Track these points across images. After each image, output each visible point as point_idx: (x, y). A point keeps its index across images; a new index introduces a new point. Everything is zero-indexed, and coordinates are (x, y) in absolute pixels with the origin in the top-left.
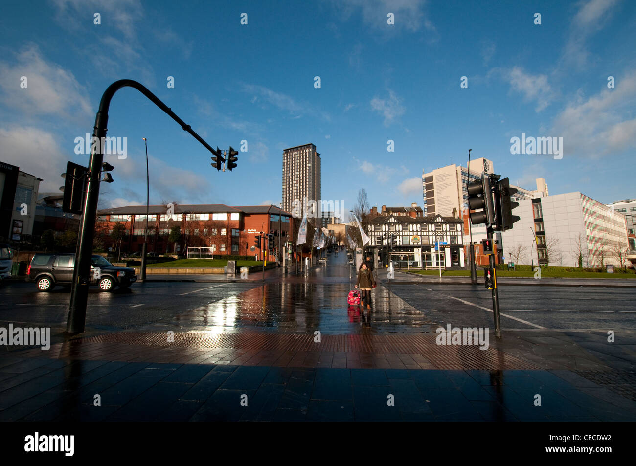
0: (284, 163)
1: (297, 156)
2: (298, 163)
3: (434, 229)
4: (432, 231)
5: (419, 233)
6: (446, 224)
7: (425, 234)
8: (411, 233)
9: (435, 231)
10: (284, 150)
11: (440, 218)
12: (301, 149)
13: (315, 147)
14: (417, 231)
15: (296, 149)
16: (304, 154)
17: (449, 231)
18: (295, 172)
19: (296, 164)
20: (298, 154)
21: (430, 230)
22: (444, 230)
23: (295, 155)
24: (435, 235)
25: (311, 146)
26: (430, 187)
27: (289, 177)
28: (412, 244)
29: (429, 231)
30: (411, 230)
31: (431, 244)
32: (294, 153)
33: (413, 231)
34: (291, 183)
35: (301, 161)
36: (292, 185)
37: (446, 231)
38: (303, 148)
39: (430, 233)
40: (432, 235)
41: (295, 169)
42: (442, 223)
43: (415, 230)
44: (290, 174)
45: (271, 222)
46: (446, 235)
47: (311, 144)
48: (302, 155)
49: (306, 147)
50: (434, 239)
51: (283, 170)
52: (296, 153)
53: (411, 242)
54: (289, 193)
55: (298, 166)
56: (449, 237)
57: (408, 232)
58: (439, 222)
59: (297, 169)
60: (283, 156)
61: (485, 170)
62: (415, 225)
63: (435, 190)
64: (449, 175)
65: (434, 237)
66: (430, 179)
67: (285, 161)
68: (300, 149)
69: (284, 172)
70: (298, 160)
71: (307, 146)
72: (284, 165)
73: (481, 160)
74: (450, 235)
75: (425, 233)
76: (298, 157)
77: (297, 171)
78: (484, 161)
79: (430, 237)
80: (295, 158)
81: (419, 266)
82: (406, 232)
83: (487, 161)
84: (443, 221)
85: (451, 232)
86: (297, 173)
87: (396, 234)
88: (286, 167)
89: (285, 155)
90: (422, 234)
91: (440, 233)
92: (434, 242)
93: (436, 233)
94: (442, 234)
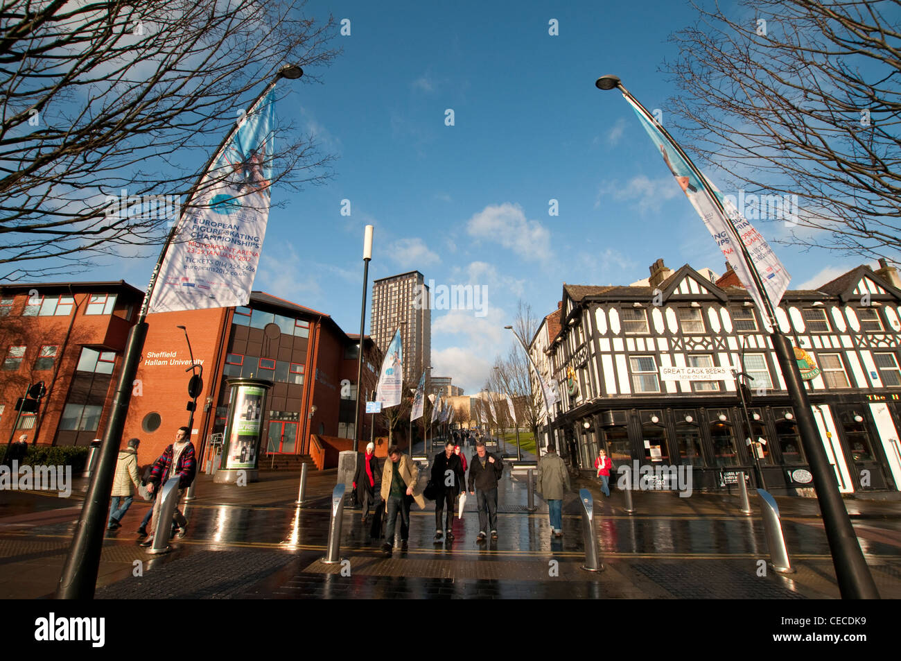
0: (374, 301)
1: (394, 289)
2: (395, 300)
3: (855, 325)
4: (850, 332)
5: (804, 342)
7: (827, 345)
9: (864, 333)
10: (375, 282)
11: (871, 284)
12: (401, 279)
13: (423, 276)
14: (794, 333)
15: (394, 278)
16: (406, 287)
18: (390, 314)
19: (393, 302)
20: (395, 286)
21: (842, 327)
22: (897, 328)
23: (392, 287)
24: (868, 348)
25: (416, 275)
27: (382, 321)
29: (838, 333)
31: (862, 384)
32: (390, 286)
34: (383, 331)
35: (401, 296)
36: (385, 333)
38: (404, 277)
39: (847, 341)
40: (857, 349)
41: (390, 310)
42: (881, 302)
43: (785, 327)
44: (383, 317)
45: (234, 326)
47: (416, 272)
48: (401, 287)
49: (408, 276)
50: (871, 367)
51: (373, 311)
52: (393, 285)
55: (395, 305)
57: (760, 338)
59: (395, 309)
60: (374, 290)
62: (779, 312)
65: (866, 356)
67: (376, 297)
68: (399, 279)
69: (374, 313)
70: (395, 295)
71: (411, 274)
72: (374, 304)
75: (825, 339)
76: (395, 291)
77: (394, 313)
79: (852, 356)
80: (391, 292)
82: (751, 338)
84: (881, 291)
86: (393, 315)
87: (713, 343)
88: (376, 306)
89: (377, 288)
90: (818, 345)
91: (883, 341)
92: (875, 379)
93: (868, 341)
94: (893, 345)
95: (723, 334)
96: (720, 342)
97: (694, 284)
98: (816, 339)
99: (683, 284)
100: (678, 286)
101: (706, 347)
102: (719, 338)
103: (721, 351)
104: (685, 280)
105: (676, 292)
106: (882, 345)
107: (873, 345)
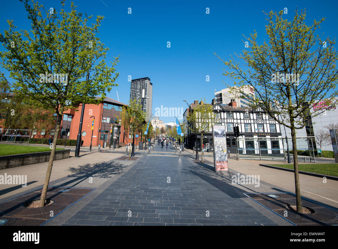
3: (255, 118)
5: (242, 121)
6: (265, 113)
7: (248, 122)
8: (235, 121)
9: (257, 120)
10: (132, 80)
14: (240, 119)
18: (137, 93)
19: (138, 89)
20: (139, 83)
21: (252, 118)
22: (264, 119)
27: (134, 95)
30: (235, 118)
31: (253, 131)
32: (137, 82)
33: (237, 119)
35: (141, 87)
37: (266, 120)
38: (143, 79)
39: (252, 121)
40: (254, 123)
41: (137, 91)
42: (262, 113)
45: (104, 109)
46: (266, 123)
48: (142, 83)
50: (256, 127)
56: (268, 125)
57: (232, 120)
58: (260, 111)
59: (139, 91)
60: (131, 84)
62: (238, 114)
63: (223, 101)
65: (256, 125)
67: (132, 86)
68: (141, 80)
69: (131, 93)
71: (145, 78)
72: (131, 89)
76: (139, 85)
77: (139, 93)
79: (252, 125)
82: (230, 120)
84: (263, 110)
85: (270, 121)
87: (221, 121)
90: (245, 122)
91: (261, 122)
92: (256, 130)
93: (257, 122)
94: (262, 123)
95: (224, 119)
96: (223, 121)
97: (219, 107)
98: (245, 121)
99: (216, 107)
100: (215, 107)
101: (220, 122)
102: (223, 120)
103: (223, 123)
104: (217, 106)
105: (214, 109)
106: (260, 123)
107: (258, 123)
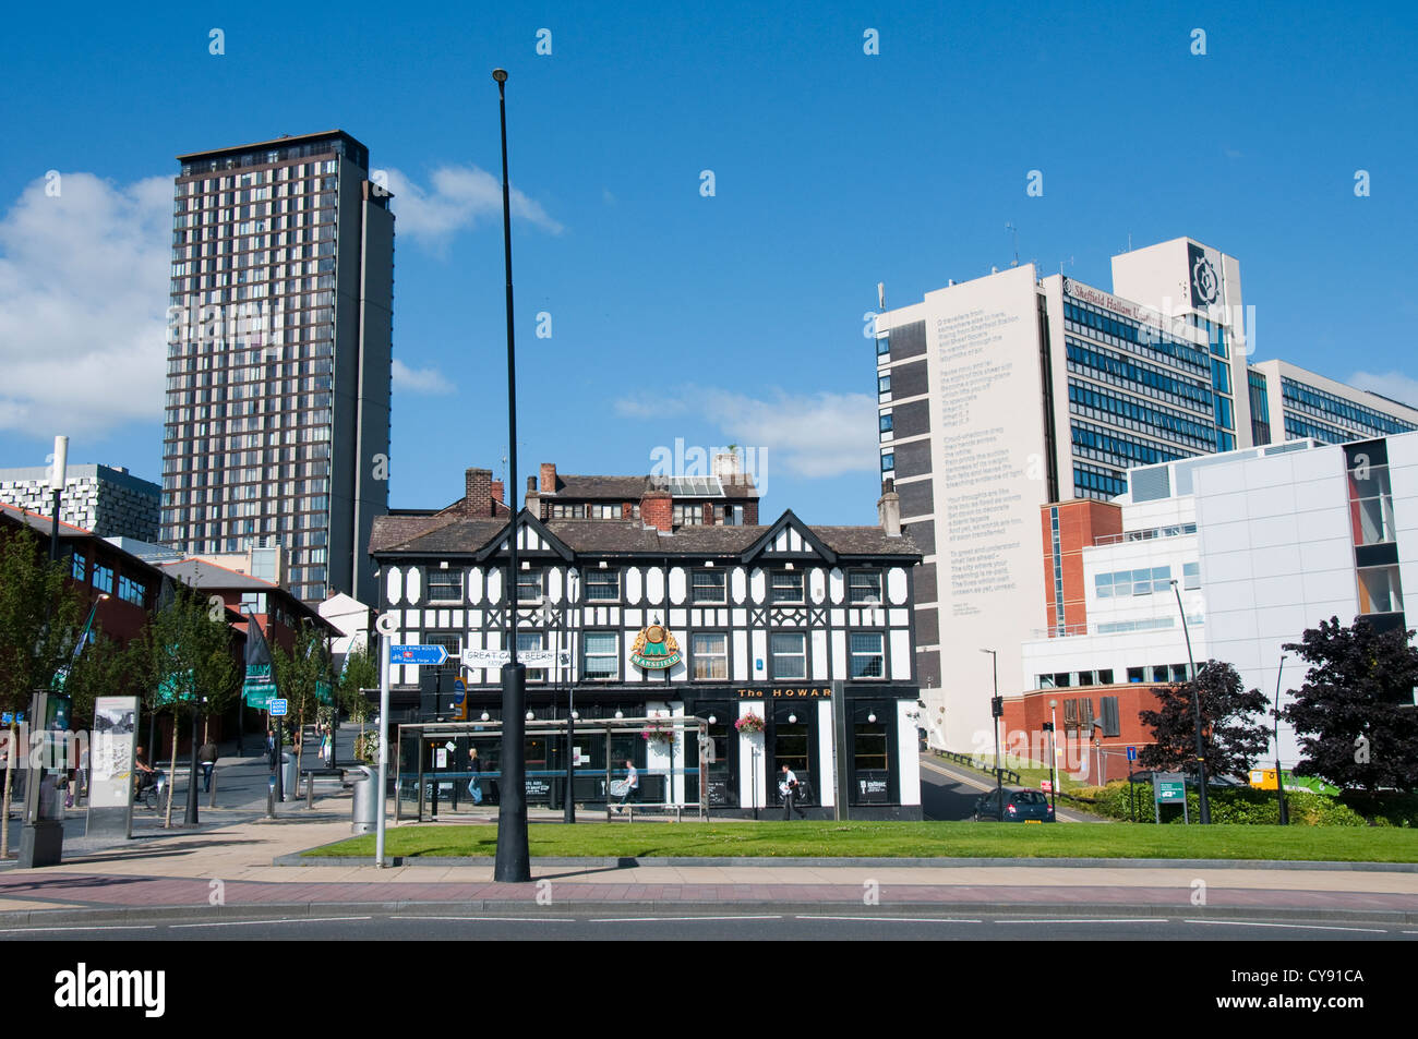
1: (256, 194)
2: (260, 236)
3: (759, 595)
4: (749, 604)
5: (678, 617)
6: (827, 567)
7: (710, 622)
8: (633, 617)
9: (767, 606)
10: (185, 161)
11: (796, 537)
12: (283, 158)
13: (364, 152)
14: (667, 605)
15: (258, 153)
16: (300, 188)
17: (846, 606)
20: (262, 186)
21: (739, 597)
22: (818, 599)
23: (246, 187)
24: (766, 626)
25: (338, 145)
26: (911, 380)
28: (633, 676)
29: (731, 606)
30: (634, 596)
31: (741, 674)
32: (240, 180)
33: (644, 605)
35: (282, 223)
37: (828, 605)
38: (292, 151)
39: (740, 617)
40: (750, 628)
42: (804, 563)
43: (656, 596)
46: (828, 627)
47: (340, 135)
48: (283, 191)
49: (308, 148)
50: (760, 652)
51: (179, 270)
52: (253, 177)
53: (629, 666)
54: (207, 404)
56: (839, 638)
57: (615, 611)
58: (789, 556)
60: (179, 192)
61: (1197, 302)
62: (655, 574)
63: (935, 396)
64: (1002, 319)
65: (760, 637)
66: (911, 339)
67: (191, 220)
68: (273, 155)
69: (179, 280)
70: (260, 216)
71: (318, 144)
72: (180, 244)
73: (1178, 248)
74: (848, 628)
75: (710, 613)
76: (261, 204)
78: (1194, 253)
79: (740, 638)
80: (245, 205)
81: (668, 805)
82: (602, 611)
83: (1210, 254)
84: (809, 548)
85: (854, 613)
86: (255, 292)
87: (545, 618)
88: (189, 252)
89: (192, 186)
90: (696, 622)
91: (792, 617)
92: (760, 669)
93: (769, 618)
94: (804, 623)
95: (564, 605)
96: (555, 617)
97: (533, 537)
98: (696, 613)
99: (519, 536)
101: (534, 623)
102: (556, 611)
103: (554, 629)
104: (521, 530)
105: (504, 547)
106: (789, 623)
107: (774, 623)
